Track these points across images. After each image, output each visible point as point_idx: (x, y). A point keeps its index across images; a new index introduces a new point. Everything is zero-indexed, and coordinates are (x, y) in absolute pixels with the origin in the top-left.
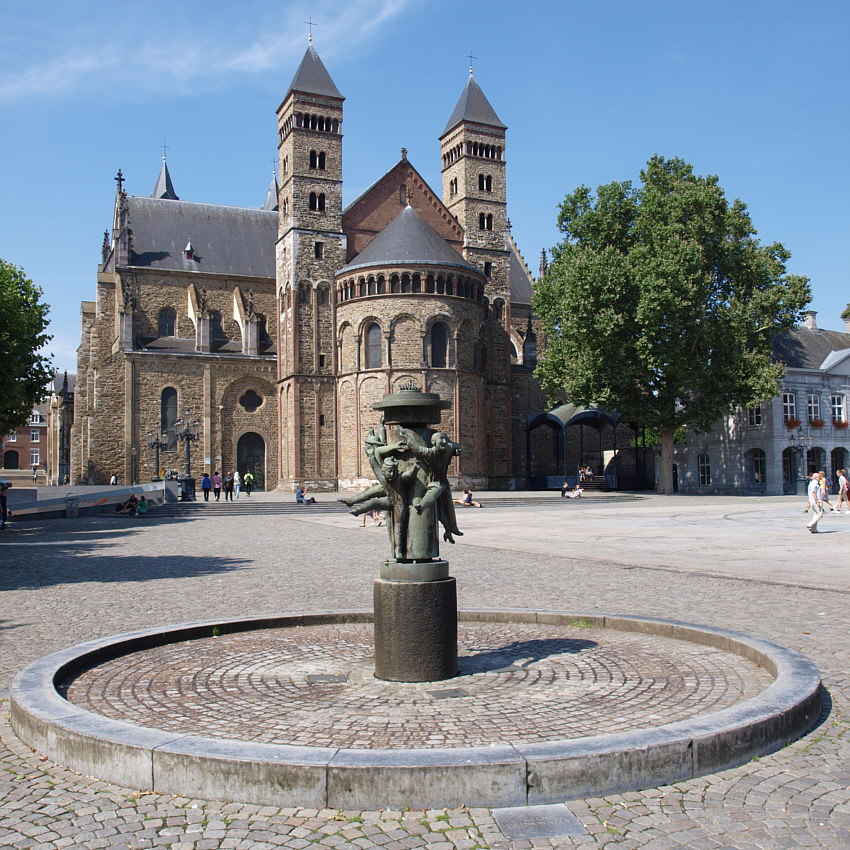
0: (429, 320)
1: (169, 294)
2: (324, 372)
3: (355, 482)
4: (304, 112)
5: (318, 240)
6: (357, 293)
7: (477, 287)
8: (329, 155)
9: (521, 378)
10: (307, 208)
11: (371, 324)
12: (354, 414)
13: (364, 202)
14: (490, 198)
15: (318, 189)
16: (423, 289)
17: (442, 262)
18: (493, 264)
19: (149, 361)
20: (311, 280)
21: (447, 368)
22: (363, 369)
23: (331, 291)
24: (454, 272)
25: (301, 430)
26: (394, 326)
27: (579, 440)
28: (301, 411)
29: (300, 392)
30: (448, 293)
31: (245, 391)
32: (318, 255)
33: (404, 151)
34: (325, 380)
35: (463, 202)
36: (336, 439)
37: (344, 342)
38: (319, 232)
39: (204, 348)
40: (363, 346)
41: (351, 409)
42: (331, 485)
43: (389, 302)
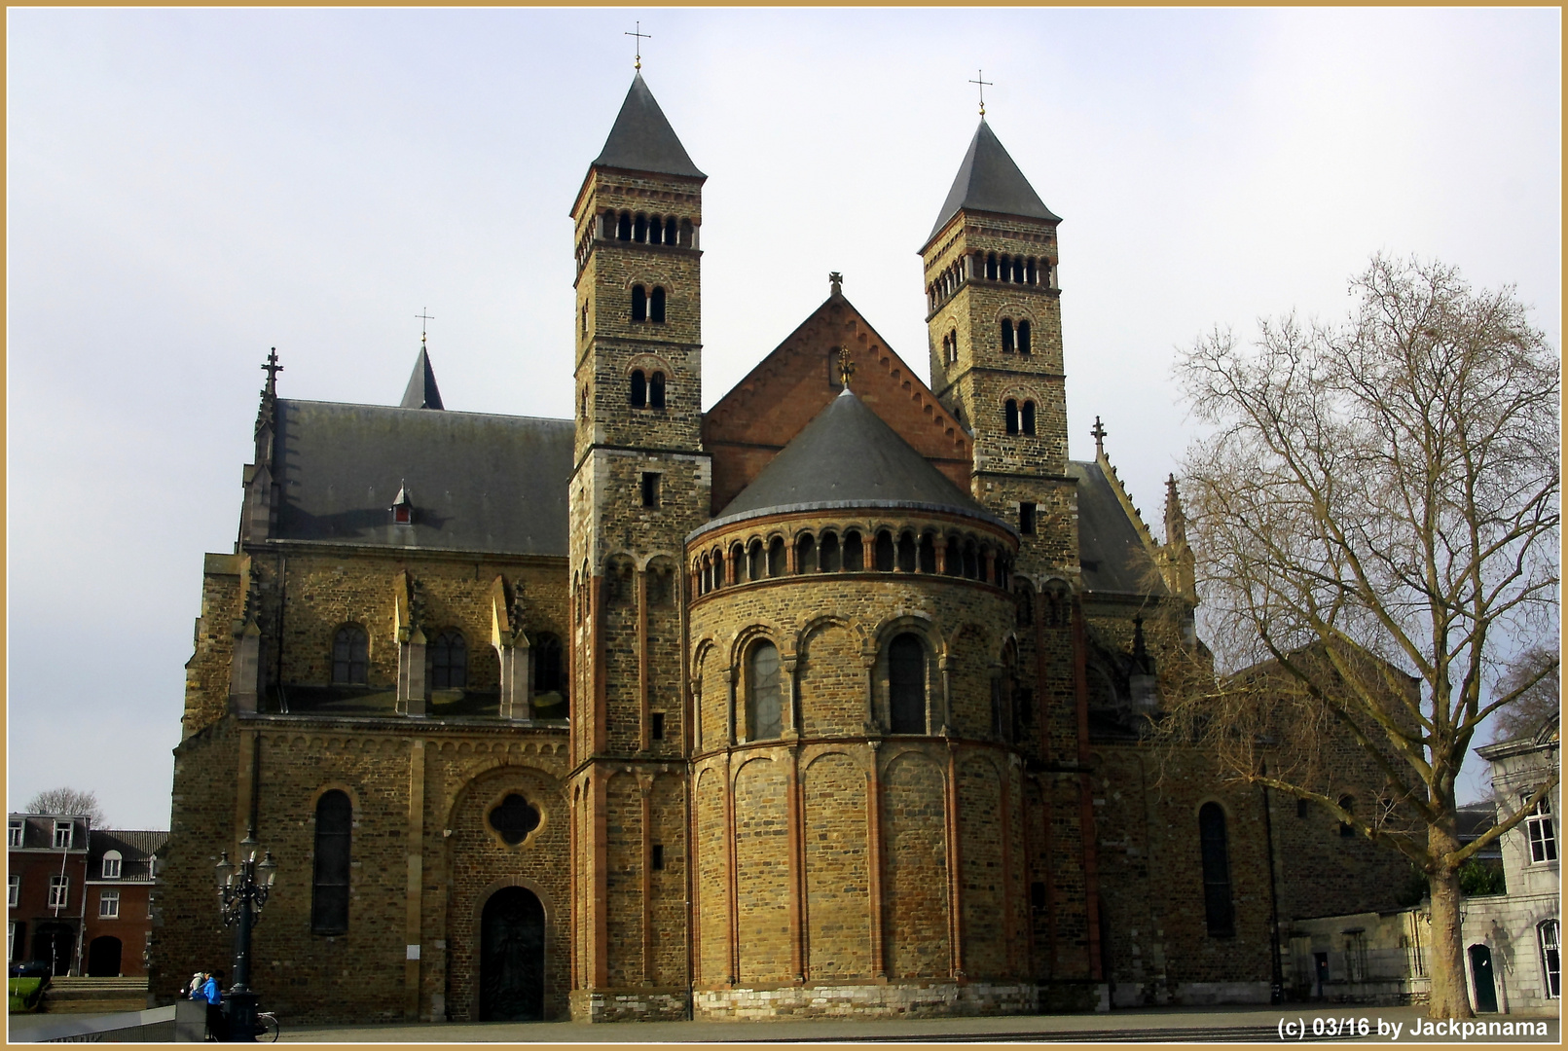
0: (882, 628)
1: (355, 594)
2: (663, 750)
3: (725, 996)
4: (618, 208)
5: (648, 470)
6: (728, 577)
7: (993, 553)
8: (674, 294)
9: (1123, 755)
10: (624, 402)
11: (755, 643)
12: (724, 842)
13: (750, 387)
14: (1027, 367)
15: (648, 363)
16: (867, 563)
17: (907, 502)
18: (1039, 508)
19: (291, 736)
20: (633, 552)
21: (928, 733)
22: (742, 741)
23: (678, 575)
24: (937, 523)
25: (611, 881)
26: (806, 644)
27: (1267, 893)
28: (609, 838)
29: (609, 795)
30: (923, 569)
31: (500, 796)
32: (649, 500)
33: (836, 278)
34: (665, 768)
35: (969, 378)
36: (690, 898)
37: (705, 685)
38: (650, 452)
39: (413, 706)
40: (740, 690)
41: (718, 832)
42: (678, 1005)
43: (793, 592)
